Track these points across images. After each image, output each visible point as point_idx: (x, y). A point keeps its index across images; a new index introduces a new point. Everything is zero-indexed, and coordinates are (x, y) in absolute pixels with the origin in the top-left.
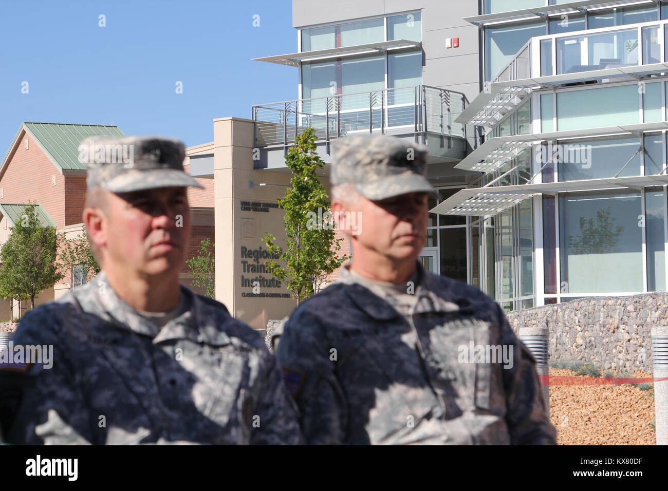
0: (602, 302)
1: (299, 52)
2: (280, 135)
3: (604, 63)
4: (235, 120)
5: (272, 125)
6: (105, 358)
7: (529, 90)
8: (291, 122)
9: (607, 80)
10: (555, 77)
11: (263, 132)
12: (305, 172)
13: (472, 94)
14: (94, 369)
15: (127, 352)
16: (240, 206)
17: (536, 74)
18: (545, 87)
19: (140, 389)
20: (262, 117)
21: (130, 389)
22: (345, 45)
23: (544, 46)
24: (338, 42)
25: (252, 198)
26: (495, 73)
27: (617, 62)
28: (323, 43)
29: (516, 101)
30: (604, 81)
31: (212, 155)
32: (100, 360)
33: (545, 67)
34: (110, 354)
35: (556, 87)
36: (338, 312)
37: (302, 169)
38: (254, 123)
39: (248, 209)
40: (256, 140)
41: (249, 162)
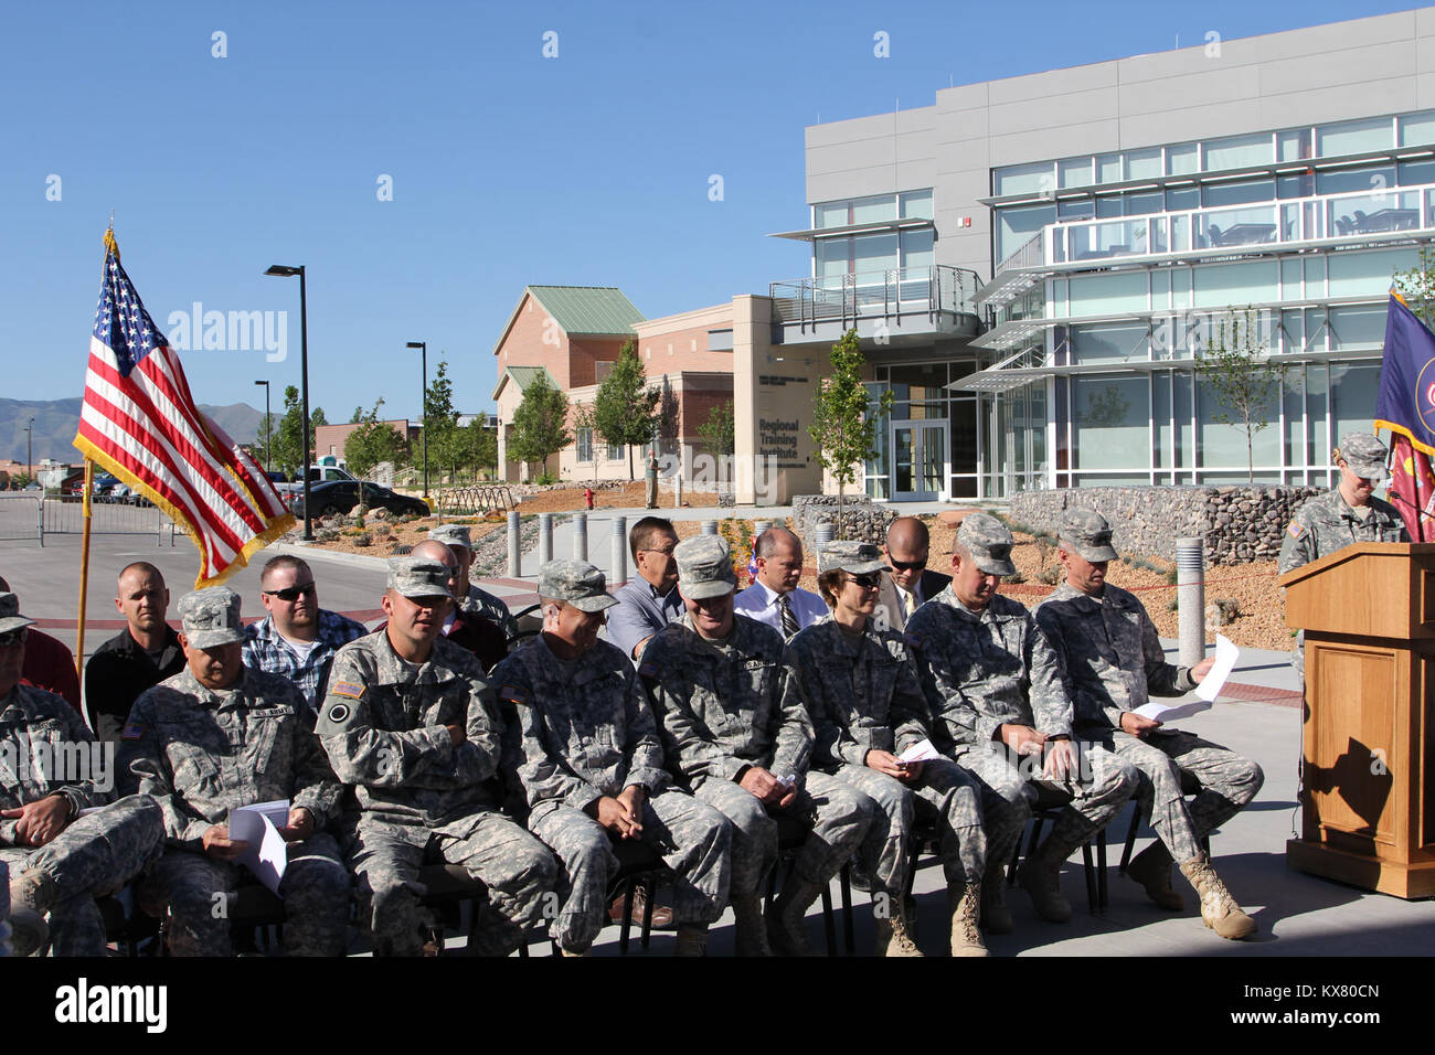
1: (813, 228)
2: (797, 310)
3: (1114, 250)
4: (753, 297)
5: (788, 301)
7: (1042, 276)
8: (808, 296)
9: (1117, 268)
10: (1067, 264)
11: (780, 307)
12: (849, 370)
13: (986, 279)
16: (758, 379)
17: (1050, 262)
18: (1058, 274)
20: (780, 293)
22: (858, 222)
23: (1058, 234)
24: (851, 219)
25: (770, 373)
26: (1006, 254)
27: (1125, 249)
28: (836, 220)
29: (1029, 284)
30: (1113, 269)
31: (732, 330)
33: (1059, 255)
35: (1069, 273)
37: (845, 367)
38: (772, 300)
39: (766, 383)
40: (773, 316)
41: (767, 338)
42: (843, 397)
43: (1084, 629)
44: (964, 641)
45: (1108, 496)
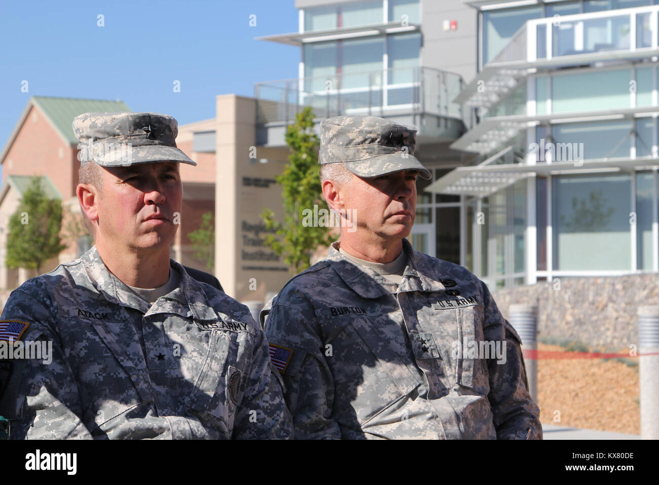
1: (302, 33)
2: (281, 111)
3: (598, 48)
4: (237, 97)
5: (274, 104)
6: (96, 333)
7: (524, 73)
8: (292, 99)
9: (600, 65)
10: (550, 60)
11: (265, 109)
15: (116, 327)
16: (241, 180)
17: (532, 56)
18: (541, 70)
19: (129, 364)
20: (265, 95)
21: (119, 364)
23: (541, 28)
24: (339, 23)
25: (253, 174)
26: (492, 54)
27: (611, 47)
28: (325, 23)
29: (512, 83)
30: (597, 65)
31: (214, 132)
32: (89, 334)
33: (541, 52)
34: (100, 329)
35: (551, 70)
36: (326, 290)
37: (300, 147)
38: (256, 102)
39: (249, 185)
40: (257, 117)
41: (251, 135)
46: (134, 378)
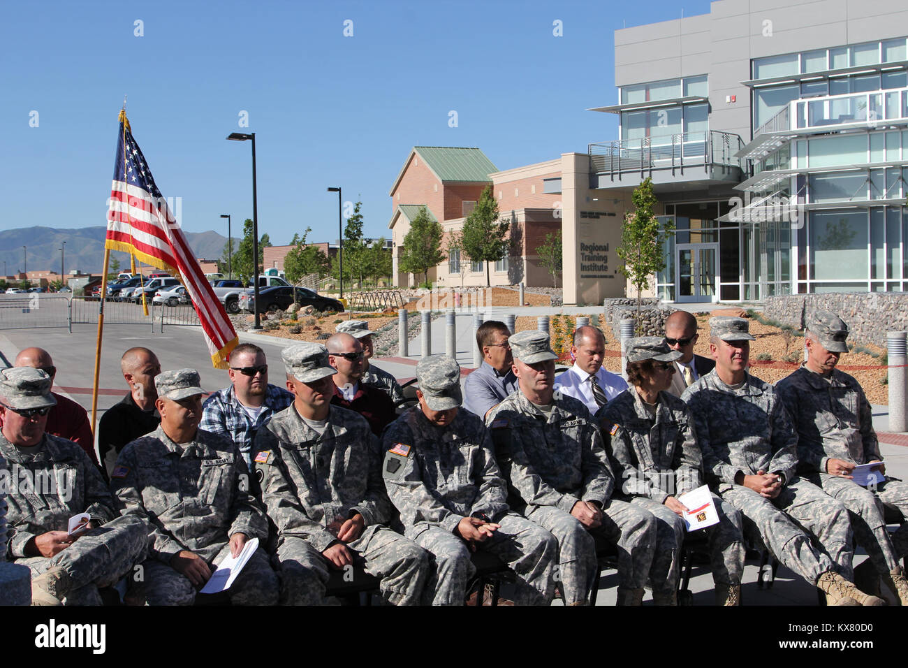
0: (845, 296)
1: (620, 104)
2: (608, 164)
3: (843, 118)
4: (576, 154)
5: (602, 157)
6: (716, 407)
7: (788, 138)
8: (616, 153)
9: (844, 132)
10: (807, 128)
11: (596, 162)
12: (645, 207)
13: (746, 140)
14: (713, 412)
16: (580, 214)
17: (794, 127)
18: (800, 136)
19: (729, 419)
20: (596, 151)
21: (725, 419)
22: (652, 100)
23: (800, 106)
24: (647, 97)
25: (588, 209)
26: (762, 122)
27: (851, 118)
28: (637, 98)
29: (779, 144)
30: (841, 132)
31: (560, 179)
32: (714, 408)
33: (801, 122)
34: (718, 405)
35: (808, 136)
37: (643, 206)
38: (590, 156)
39: (586, 217)
40: (590, 168)
41: (586, 184)
42: (641, 227)
43: (815, 401)
44: (722, 408)
45: (836, 299)
46: (731, 425)
